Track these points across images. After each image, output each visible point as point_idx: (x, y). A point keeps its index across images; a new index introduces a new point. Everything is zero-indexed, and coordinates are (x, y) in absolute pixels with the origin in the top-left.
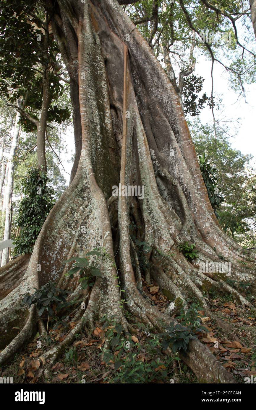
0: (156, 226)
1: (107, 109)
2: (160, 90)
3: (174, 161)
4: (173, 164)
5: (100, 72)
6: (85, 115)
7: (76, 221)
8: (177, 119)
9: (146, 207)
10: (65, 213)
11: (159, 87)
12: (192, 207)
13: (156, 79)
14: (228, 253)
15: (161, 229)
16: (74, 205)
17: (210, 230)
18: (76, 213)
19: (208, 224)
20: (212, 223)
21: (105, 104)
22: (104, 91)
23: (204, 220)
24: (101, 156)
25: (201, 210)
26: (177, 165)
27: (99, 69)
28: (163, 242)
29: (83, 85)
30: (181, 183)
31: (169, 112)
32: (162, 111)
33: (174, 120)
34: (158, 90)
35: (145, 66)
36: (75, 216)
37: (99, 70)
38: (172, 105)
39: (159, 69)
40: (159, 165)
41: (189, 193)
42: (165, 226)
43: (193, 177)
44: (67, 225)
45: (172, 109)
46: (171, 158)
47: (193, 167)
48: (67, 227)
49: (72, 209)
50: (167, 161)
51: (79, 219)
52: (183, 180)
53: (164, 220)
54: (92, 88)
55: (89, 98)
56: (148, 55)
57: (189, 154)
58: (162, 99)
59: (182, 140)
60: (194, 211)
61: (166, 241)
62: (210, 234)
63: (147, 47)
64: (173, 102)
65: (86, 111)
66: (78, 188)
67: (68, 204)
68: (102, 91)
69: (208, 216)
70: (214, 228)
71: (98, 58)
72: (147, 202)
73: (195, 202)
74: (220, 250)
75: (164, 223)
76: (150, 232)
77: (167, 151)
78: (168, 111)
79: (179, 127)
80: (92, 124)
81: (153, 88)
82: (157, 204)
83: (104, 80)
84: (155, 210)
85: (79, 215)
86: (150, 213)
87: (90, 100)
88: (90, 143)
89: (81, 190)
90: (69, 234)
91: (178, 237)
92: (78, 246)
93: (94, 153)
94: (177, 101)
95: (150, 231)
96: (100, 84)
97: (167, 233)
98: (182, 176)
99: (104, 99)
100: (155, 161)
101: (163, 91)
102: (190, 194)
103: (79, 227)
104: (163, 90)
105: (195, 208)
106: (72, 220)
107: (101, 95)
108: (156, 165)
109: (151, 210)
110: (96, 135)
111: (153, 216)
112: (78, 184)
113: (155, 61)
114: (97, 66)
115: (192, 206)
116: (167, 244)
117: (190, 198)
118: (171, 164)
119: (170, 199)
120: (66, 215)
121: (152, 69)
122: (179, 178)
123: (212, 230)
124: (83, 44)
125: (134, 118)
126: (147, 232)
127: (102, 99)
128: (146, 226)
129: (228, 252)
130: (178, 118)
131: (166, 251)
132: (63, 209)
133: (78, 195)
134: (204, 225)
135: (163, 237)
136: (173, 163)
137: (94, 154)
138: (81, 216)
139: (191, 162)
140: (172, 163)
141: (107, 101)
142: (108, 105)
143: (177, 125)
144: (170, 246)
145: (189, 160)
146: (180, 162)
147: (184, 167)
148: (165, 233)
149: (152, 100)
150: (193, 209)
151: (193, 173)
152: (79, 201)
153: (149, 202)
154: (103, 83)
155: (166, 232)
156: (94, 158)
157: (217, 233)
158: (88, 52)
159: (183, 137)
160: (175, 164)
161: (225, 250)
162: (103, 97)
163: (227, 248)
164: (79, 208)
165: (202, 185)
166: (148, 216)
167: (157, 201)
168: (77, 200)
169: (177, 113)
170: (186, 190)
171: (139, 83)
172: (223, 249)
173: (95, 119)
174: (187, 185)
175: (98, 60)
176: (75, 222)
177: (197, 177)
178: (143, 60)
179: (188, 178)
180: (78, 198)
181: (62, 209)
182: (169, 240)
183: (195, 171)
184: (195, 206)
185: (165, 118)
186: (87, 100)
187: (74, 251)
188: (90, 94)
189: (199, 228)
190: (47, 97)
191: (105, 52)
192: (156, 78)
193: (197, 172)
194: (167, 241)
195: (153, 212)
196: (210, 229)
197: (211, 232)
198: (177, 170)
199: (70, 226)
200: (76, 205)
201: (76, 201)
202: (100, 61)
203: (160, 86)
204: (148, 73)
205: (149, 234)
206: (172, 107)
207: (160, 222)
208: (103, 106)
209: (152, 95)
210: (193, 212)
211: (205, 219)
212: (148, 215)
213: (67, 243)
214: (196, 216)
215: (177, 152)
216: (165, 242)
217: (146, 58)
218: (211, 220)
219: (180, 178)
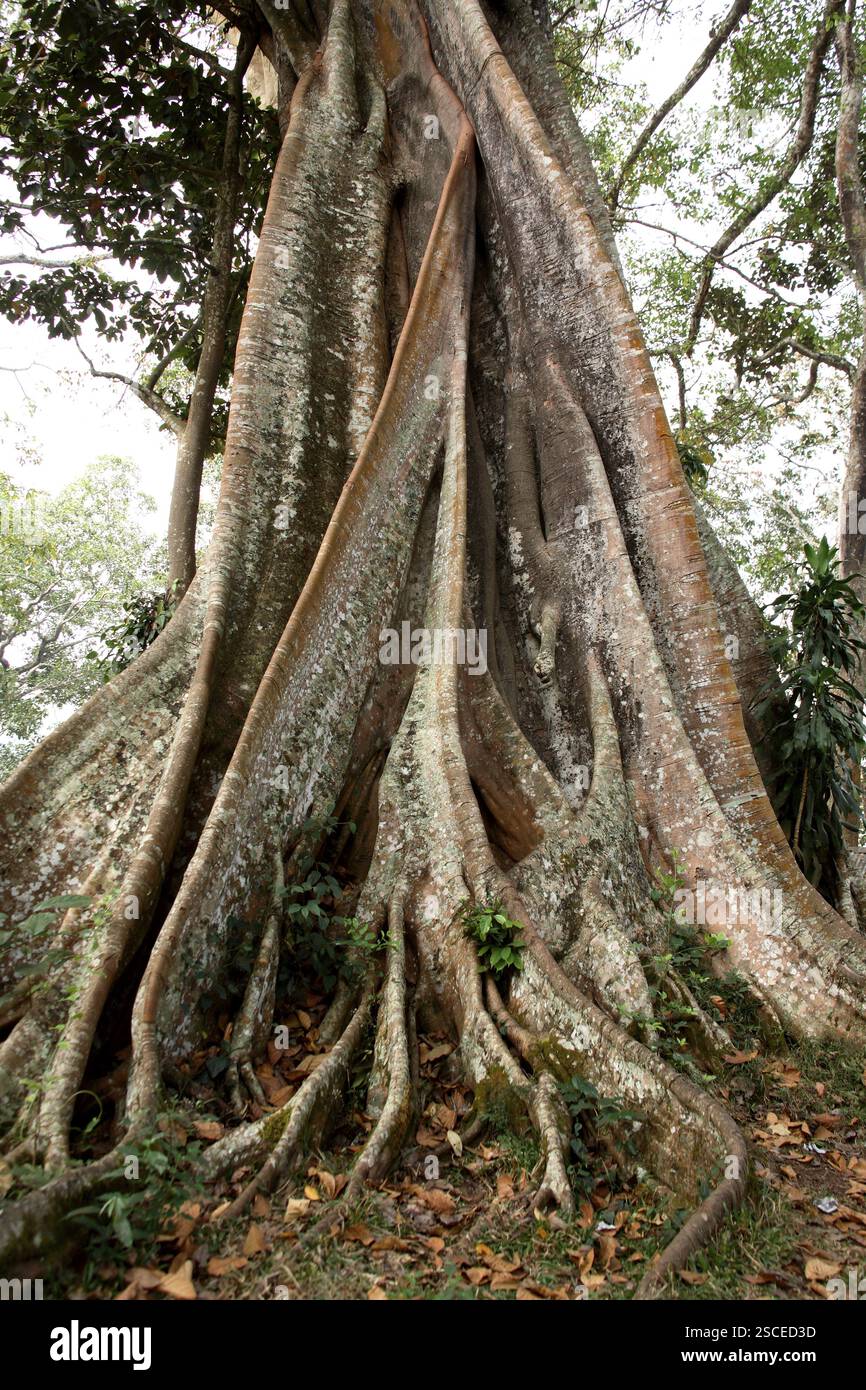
0: (416, 829)
1: (361, 377)
2: (568, 293)
3: (590, 576)
4: (586, 587)
5: (355, 242)
6: (243, 412)
7: (129, 786)
8: (626, 404)
9: (400, 751)
10: (93, 756)
11: (563, 281)
12: (643, 764)
13: (553, 250)
14: (779, 970)
15: (433, 844)
16: (132, 731)
17: (712, 864)
18: (134, 760)
19: (704, 839)
20: (719, 835)
21: (357, 360)
22: (362, 313)
23: (690, 821)
24: (282, 558)
25: (682, 777)
26: (598, 591)
27: (352, 229)
28: (434, 893)
29: (259, 302)
30: (607, 666)
31: (594, 379)
32: (568, 377)
33: (616, 409)
34: (561, 293)
35: (518, 202)
36: (130, 768)
37: (352, 235)
38: (609, 347)
39: (565, 207)
40: (532, 590)
41: (638, 704)
42: (448, 832)
43: (682, 640)
44: (91, 798)
45: (608, 366)
46: (579, 564)
47: (683, 598)
48: (91, 804)
49: (122, 744)
50: (563, 575)
51: (138, 781)
52: (618, 652)
53: (449, 809)
54: (298, 308)
55: (273, 345)
56: (528, 155)
57: (667, 547)
58: (572, 329)
59: (644, 489)
60: (653, 779)
61: (442, 889)
62: (711, 880)
63: (525, 123)
64: (614, 337)
65: (249, 396)
66: (162, 673)
67: (111, 729)
68: (348, 314)
69: (707, 805)
70: (727, 858)
71: (360, 186)
72: (411, 733)
73: (658, 744)
74: (744, 952)
75: (448, 822)
76: (392, 849)
77: (567, 534)
78: (592, 376)
79: (635, 436)
80: (268, 441)
81: (541, 287)
82: (437, 745)
83: (366, 271)
84: (428, 768)
85: (142, 767)
86: (404, 780)
87: (278, 356)
88: (239, 513)
89: (171, 681)
90: (92, 830)
91: (483, 881)
92: (113, 873)
93: (251, 547)
94: (630, 333)
95: (389, 843)
96: (347, 286)
97: (451, 858)
98: (615, 636)
99: (352, 344)
100: (521, 574)
101: (577, 294)
102: (639, 711)
103: (131, 808)
104: (577, 290)
105: (654, 769)
106: (116, 783)
107: (345, 330)
108: (522, 589)
109: (415, 768)
110: (279, 481)
111: (417, 790)
112: (163, 660)
113: (551, 179)
114: (349, 220)
115: (645, 759)
116: (443, 901)
117: (640, 726)
118: (576, 588)
119: (566, 724)
120: (96, 765)
121: (543, 211)
122: (602, 645)
123: (722, 866)
124: (300, 143)
125: (442, 410)
126: (382, 847)
127: (346, 343)
128: (381, 825)
129: (777, 963)
130: (632, 399)
131: (438, 926)
132: (87, 744)
133: (154, 696)
134: (691, 841)
135: (433, 873)
136: (584, 583)
137: (252, 552)
138: (148, 771)
139: (675, 577)
140: (579, 582)
141: (369, 348)
142: (370, 363)
143: (626, 427)
144: (452, 911)
145: (670, 570)
146: (615, 579)
147: (623, 601)
148: (445, 857)
149: (534, 334)
150: (645, 772)
151: (682, 623)
152: (156, 720)
153: (415, 738)
154: (361, 280)
155: (448, 853)
156: (250, 566)
157: (738, 880)
158: (311, 169)
159: (648, 476)
160: (593, 589)
161: (765, 953)
162: (352, 336)
163: (775, 945)
164: (151, 742)
165: (717, 672)
166: (391, 788)
167: (440, 734)
168: (152, 714)
169: (629, 382)
170: (627, 691)
171: (506, 269)
172: (759, 951)
173: (287, 423)
174: (632, 672)
175: (356, 197)
176: (125, 789)
177: (697, 639)
178: (514, 176)
179: (639, 647)
180: (157, 707)
181: (83, 743)
182: (452, 889)
183: (691, 615)
184: (656, 760)
185: (572, 405)
186: (266, 352)
187: (94, 890)
188: (282, 330)
189: (667, 851)
190: (213, 342)
191: (407, 157)
192: (555, 243)
193: (700, 618)
194: (446, 892)
195: (419, 776)
196: (712, 858)
197: (714, 870)
198: (599, 611)
199: (99, 803)
200: (143, 733)
201: (146, 717)
202: (366, 197)
203: (567, 276)
204: (524, 228)
205: (385, 856)
206: (612, 357)
207: (436, 815)
208: (345, 371)
209: (535, 313)
210: (647, 785)
211: (696, 818)
212: (393, 784)
213: (83, 860)
214: (657, 801)
215: (606, 540)
216: (438, 891)
217: (524, 167)
218: (715, 824)
219: (604, 643)
